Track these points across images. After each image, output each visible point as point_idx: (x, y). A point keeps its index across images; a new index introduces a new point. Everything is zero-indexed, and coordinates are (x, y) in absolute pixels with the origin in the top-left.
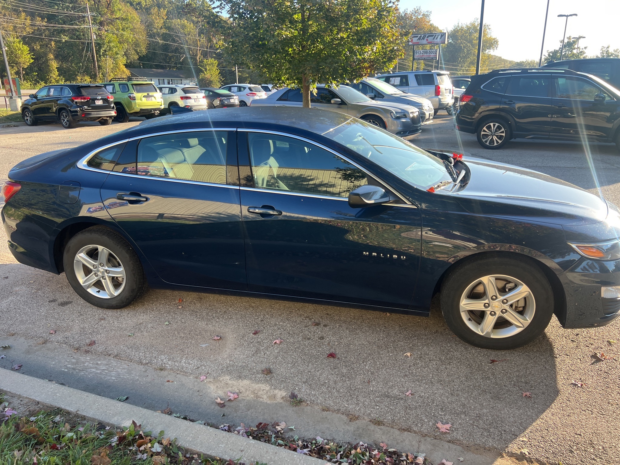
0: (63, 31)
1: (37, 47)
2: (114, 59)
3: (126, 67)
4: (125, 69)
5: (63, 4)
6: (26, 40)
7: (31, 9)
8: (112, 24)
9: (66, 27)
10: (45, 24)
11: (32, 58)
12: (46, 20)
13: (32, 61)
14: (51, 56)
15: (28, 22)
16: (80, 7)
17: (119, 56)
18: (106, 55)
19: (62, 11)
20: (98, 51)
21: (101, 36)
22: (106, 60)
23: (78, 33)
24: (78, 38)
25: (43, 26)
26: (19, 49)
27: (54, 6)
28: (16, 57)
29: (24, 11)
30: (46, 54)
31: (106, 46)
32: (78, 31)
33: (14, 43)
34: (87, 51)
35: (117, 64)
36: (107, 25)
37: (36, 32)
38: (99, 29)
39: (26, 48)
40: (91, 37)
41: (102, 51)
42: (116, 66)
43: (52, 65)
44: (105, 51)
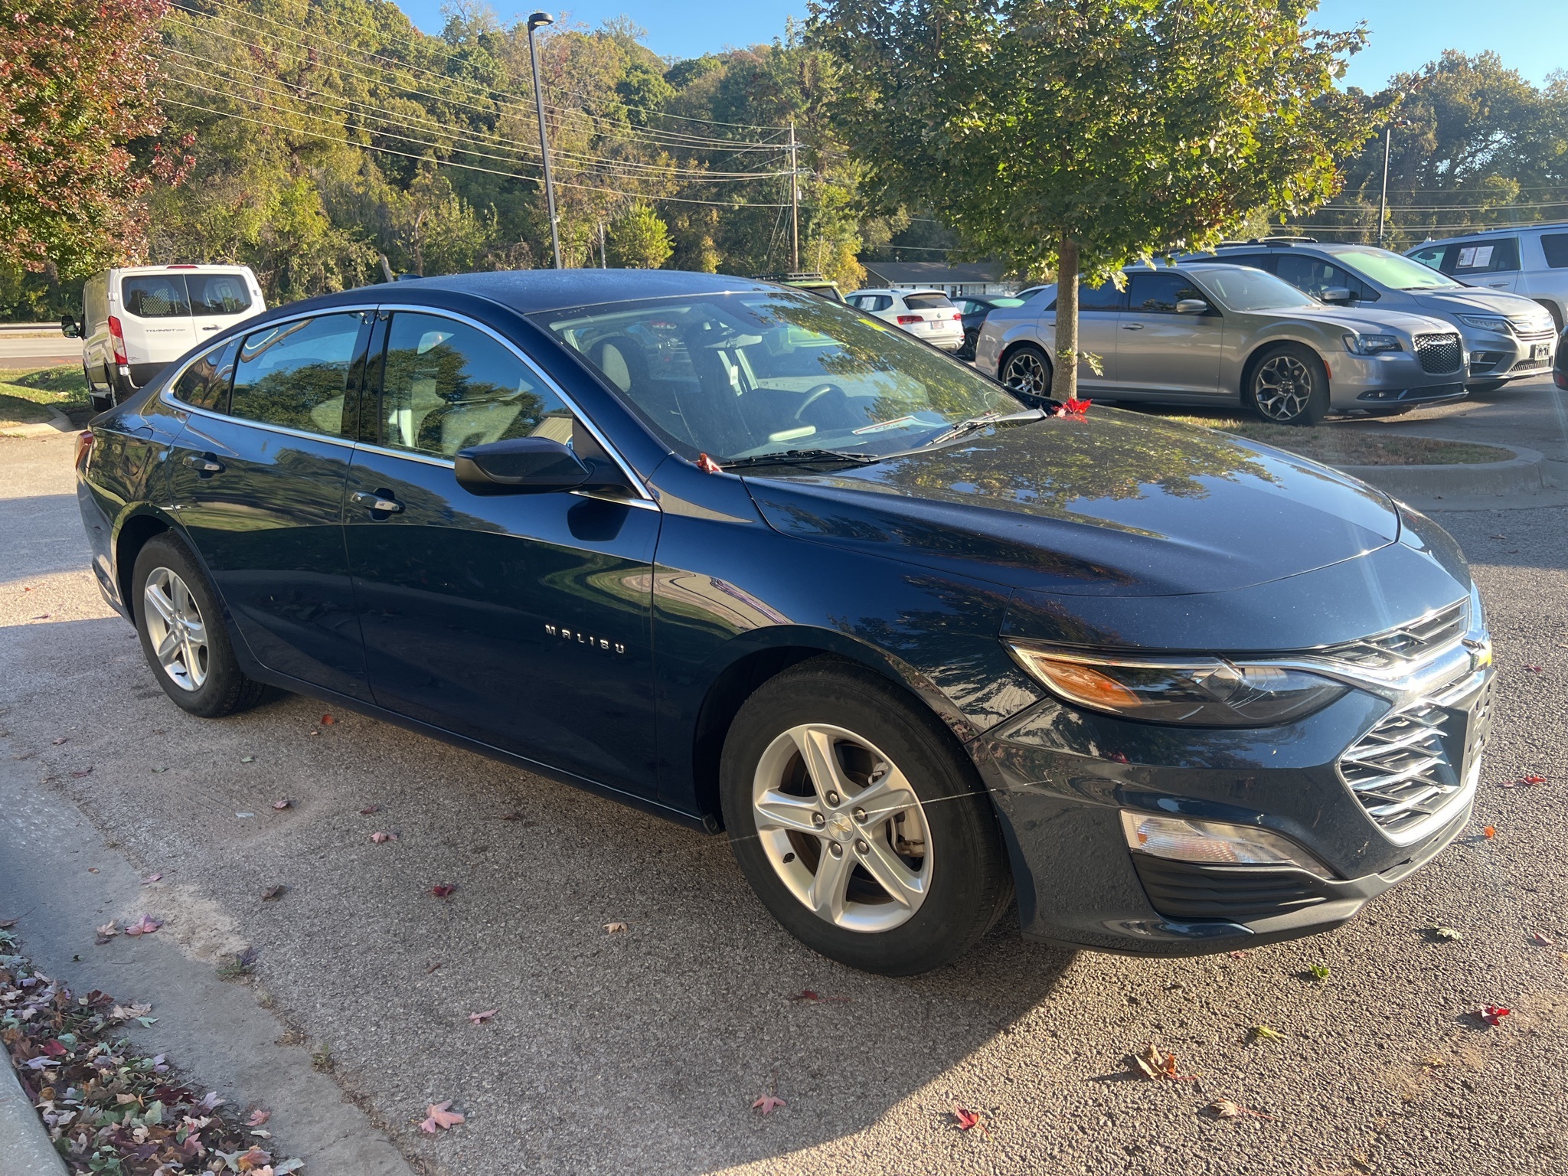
0: (738, 187)
1: (683, 223)
2: (837, 243)
3: (859, 261)
4: (856, 265)
5: (743, 128)
6: (664, 211)
7: (681, 143)
8: (840, 164)
9: (747, 176)
10: (704, 173)
11: (671, 248)
12: (707, 164)
13: (670, 253)
14: (709, 242)
15: (673, 170)
16: (777, 131)
17: (847, 235)
18: (819, 234)
19: (741, 144)
20: (803, 229)
21: (813, 192)
22: (817, 246)
23: (766, 189)
24: (767, 199)
25: (700, 177)
26: (648, 229)
27: (726, 134)
28: (641, 246)
29: (664, 148)
30: (698, 238)
31: (820, 215)
32: (767, 185)
33: (640, 216)
34: (781, 225)
35: (839, 255)
36: (831, 168)
37: (687, 191)
38: (812, 178)
39: (662, 225)
40: (792, 196)
41: (811, 226)
42: (838, 257)
43: (709, 261)
44: (818, 225)
